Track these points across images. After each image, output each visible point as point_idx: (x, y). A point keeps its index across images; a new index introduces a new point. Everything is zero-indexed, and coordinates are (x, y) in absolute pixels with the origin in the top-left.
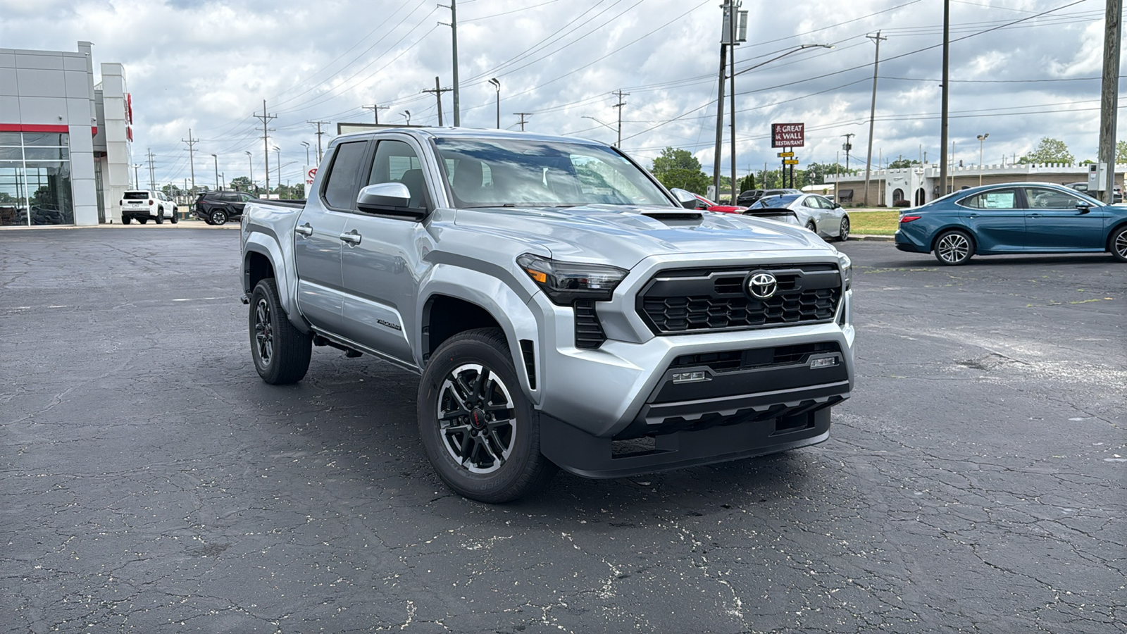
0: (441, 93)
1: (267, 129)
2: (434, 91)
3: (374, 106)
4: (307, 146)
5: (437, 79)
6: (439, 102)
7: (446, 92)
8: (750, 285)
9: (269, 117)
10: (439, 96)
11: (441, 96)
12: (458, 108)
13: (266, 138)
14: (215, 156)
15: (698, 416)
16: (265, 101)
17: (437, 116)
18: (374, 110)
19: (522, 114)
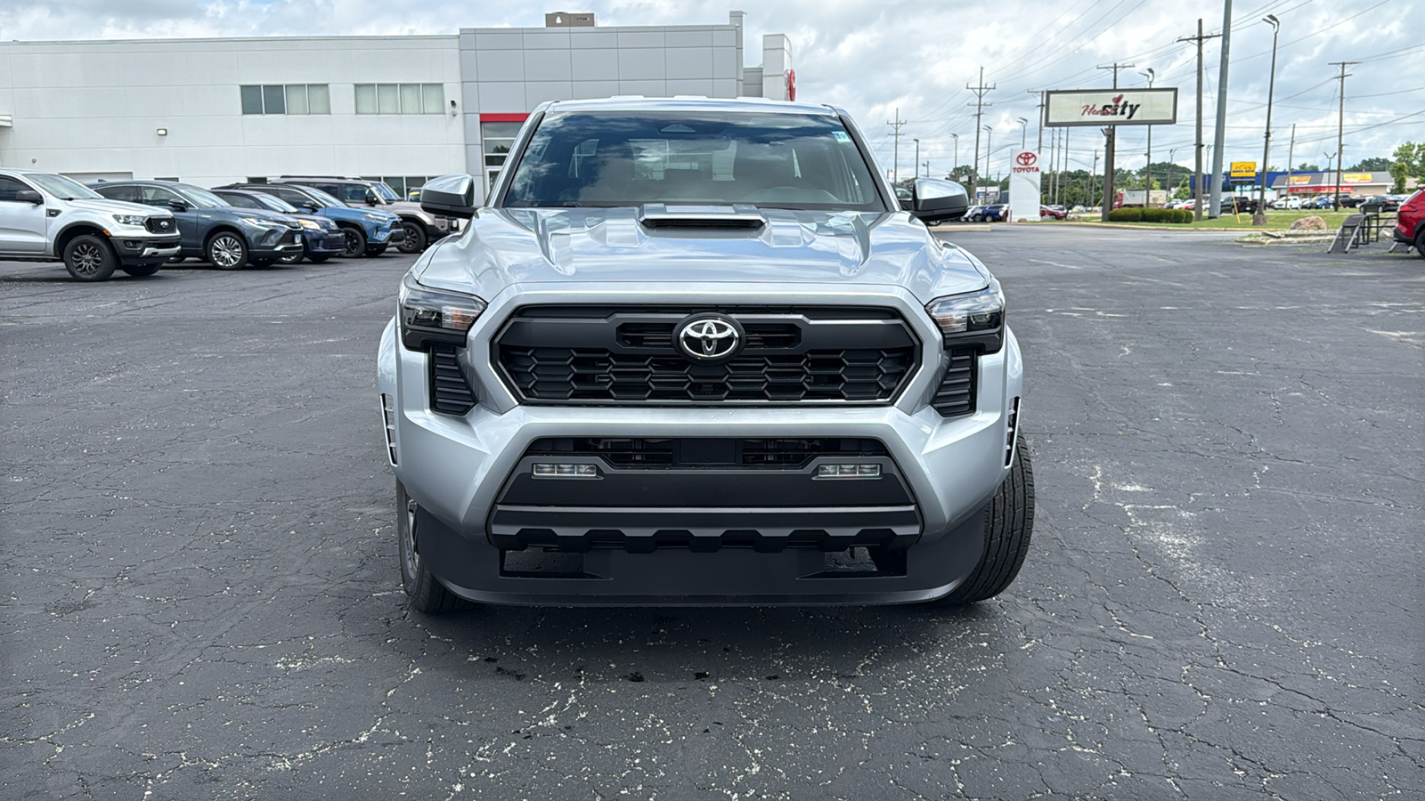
0: (1204, 40)
1: (982, 103)
2: (1193, 39)
3: (1113, 65)
4: (1025, 122)
5: (1200, 21)
6: (1200, 54)
7: (1212, 39)
8: (682, 335)
9: (986, 88)
10: (1200, 45)
11: (1203, 46)
12: (1227, 60)
13: (979, 115)
14: (917, 141)
15: (580, 532)
16: (982, 68)
17: (1196, 74)
18: (1113, 70)
19: (1344, 64)
